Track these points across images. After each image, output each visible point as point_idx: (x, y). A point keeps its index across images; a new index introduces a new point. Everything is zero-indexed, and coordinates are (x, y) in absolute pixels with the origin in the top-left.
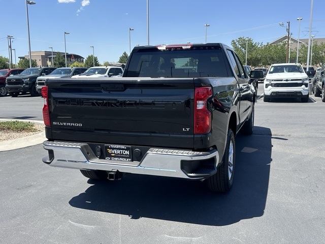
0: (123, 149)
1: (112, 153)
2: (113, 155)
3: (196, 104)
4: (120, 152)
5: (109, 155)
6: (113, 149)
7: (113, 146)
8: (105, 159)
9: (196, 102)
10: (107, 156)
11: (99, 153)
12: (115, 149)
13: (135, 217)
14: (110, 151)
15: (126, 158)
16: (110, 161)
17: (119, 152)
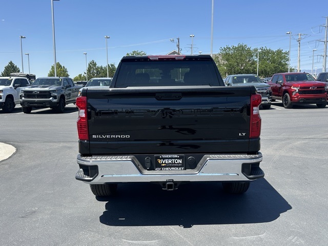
0: (175, 158)
1: (163, 163)
2: (163, 165)
3: (253, 110)
4: (172, 162)
5: (159, 166)
6: (164, 159)
7: (164, 156)
8: (154, 170)
9: (252, 108)
10: (156, 167)
11: (148, 165)
12: (167, 158)
13: (188, 225)
14: (160, 161)
15: (179, 167)
16: (161, 171)
17: (170, 161)
